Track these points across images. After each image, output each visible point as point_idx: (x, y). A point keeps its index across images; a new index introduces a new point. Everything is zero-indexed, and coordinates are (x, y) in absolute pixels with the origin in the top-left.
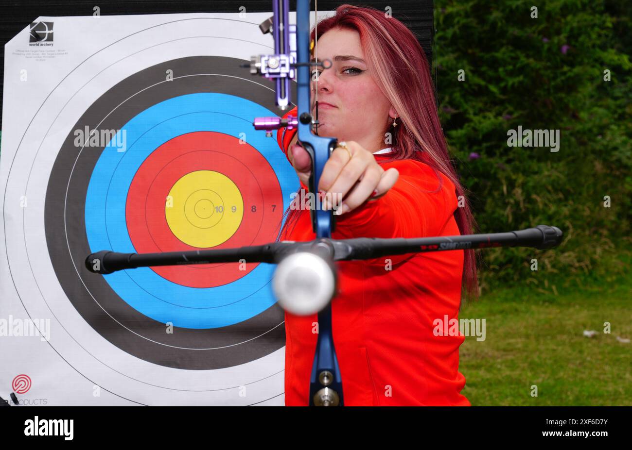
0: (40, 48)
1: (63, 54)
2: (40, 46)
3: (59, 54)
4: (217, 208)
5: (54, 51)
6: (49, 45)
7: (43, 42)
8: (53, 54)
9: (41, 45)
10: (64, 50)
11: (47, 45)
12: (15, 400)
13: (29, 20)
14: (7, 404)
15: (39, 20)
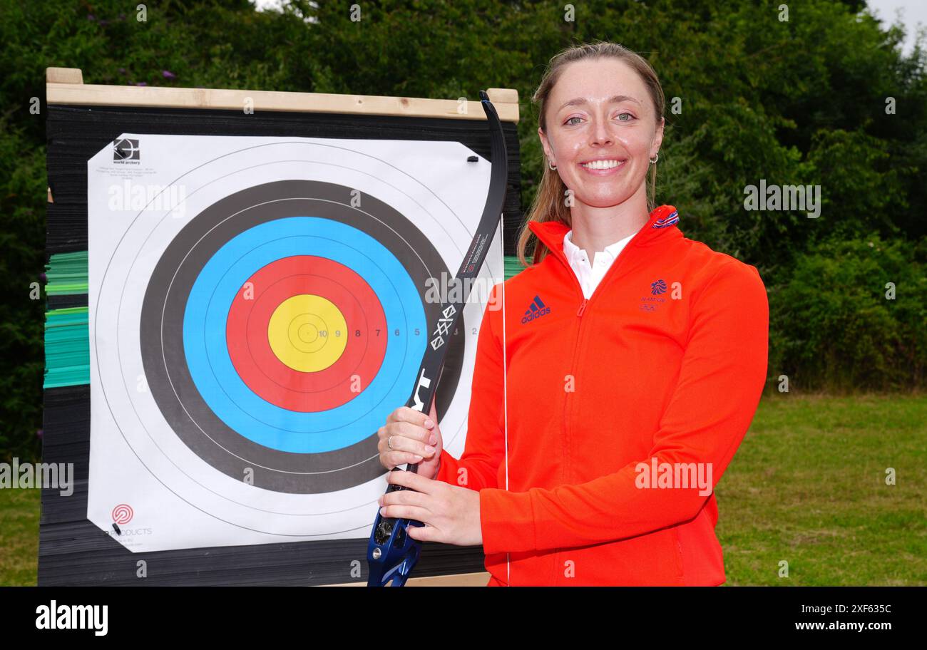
0: (125, 166)
1: (151, 173)
2: (125, 164)
3: (147, 173)
4: (320, 332)
5: (141, 170)
6: (135, 163)
7: (127, 160)
8: (140, 173)
9: (127, 163)
10: (151, 169)
11: (132, 163)
12: (118, 531)
13: (111, 137)
14: (106, 535)
15: (124, 137)
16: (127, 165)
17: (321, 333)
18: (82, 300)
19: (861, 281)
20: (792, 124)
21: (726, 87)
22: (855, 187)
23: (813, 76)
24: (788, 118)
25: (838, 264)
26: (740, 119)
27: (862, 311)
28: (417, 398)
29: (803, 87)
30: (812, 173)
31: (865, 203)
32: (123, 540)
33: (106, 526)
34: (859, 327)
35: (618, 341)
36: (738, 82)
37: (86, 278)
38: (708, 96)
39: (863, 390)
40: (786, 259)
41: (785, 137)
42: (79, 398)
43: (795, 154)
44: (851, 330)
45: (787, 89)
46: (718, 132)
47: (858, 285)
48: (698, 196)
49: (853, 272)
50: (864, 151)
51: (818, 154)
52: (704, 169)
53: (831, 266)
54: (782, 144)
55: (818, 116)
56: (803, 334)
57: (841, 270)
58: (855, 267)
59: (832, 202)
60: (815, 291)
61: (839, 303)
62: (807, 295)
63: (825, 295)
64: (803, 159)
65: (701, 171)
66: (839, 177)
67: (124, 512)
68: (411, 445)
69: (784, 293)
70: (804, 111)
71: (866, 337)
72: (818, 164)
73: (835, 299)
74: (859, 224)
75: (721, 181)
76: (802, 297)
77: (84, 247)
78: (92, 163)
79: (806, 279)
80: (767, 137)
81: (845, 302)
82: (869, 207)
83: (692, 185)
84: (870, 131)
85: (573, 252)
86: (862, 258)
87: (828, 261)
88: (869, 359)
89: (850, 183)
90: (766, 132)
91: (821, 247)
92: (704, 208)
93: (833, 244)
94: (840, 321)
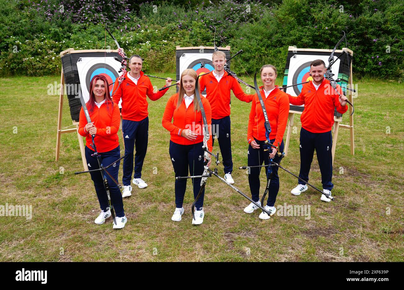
11: (295, 58)
13: (294, 55)
15: (295, 55)
18: (287, 75)
37: (288, 72)
78: (291, 58)
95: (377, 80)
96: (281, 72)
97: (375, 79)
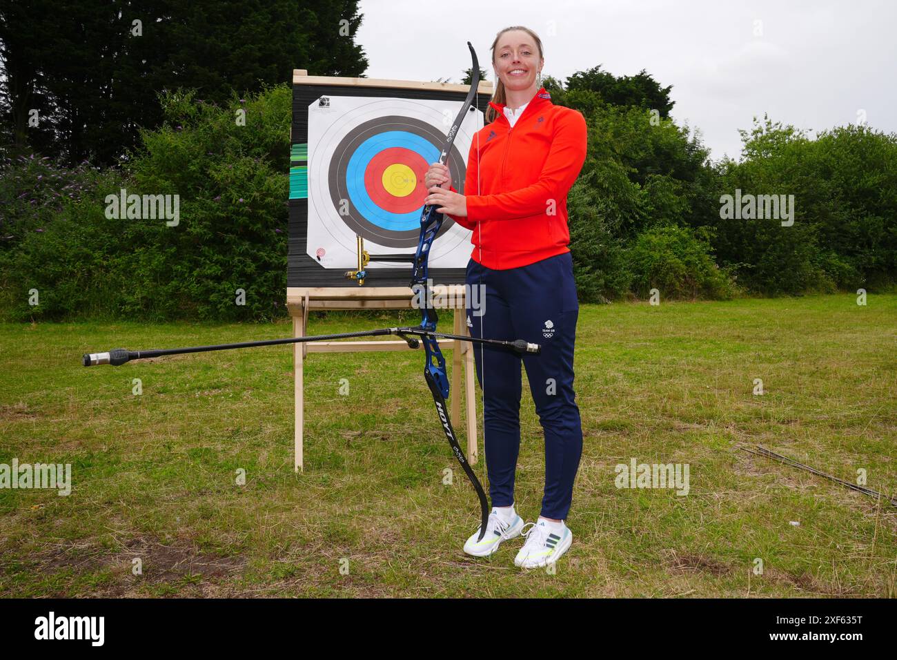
3: (332, 112)
5: (330, 111)
7: (325, 106)
10: (334, 111)
11: (326, 108)
12: (319, 259)
13: (318, 97)
14: (314, 261)
15: (323, 97)
16: (324, 108)
17: (405, 180)
18: (305, 163)
19: (669, 246)
20: (635, 170)
21: (604, 153)
22: (666, 203)
23: (645, 149)
24: (634, 168)
25: (658, 238)
26: (611, 168)
27: (669, 261)
28: (441, 160)
29: (642, 154)
30: (646, 195)
31: (672, 211)
32: (321, 263)
33: (315, 258)
34: (667, 268)
35: (524, 140)
36: (609, 151)
37: (307, 154)
38: (596, 158)
39: (669, 299)
40: (633, 236)
41: (633, 177)
42: (303, 203)
43: (638, 186)
44: (664, 270)
45: (634, 155)
46: (600, 174)
47: (667, 248)
48: (590, 204)
49: (665, 242)
50: (670, 185)
51: (649, 185)
52: (593, 191)
53: (654, 239)
54: (631, 181)
55: (649, 168)
56: (641, 272)
57: (660, 241)
58: (666, 240)
59: (655, 209)
60: (647, 251)
61: (658, 257)
62: (644, 253)
63: (651, 253)
64: (642, 188)
65: (592, 192)
66: (659, 198)
67: (321, 252)
68: (437, 176)
69: (632, 252)
70: (643, 165)
71: (671, 274)
72: (649, 191)
73: (657, 255)
74: (668, 220)
75: (601, 198)
76: (641, 254)
77: (306, 142)
78: (310, 107)
79: (643, 246)
80: (624, 177)
81: (661, 256)
82: (673, 213)
83: (587, 199)
84: (674, 176)
85: (507, 111)
86: (669, 236)
87: (653, 237)
88: (672, 284)
89: (664, 200)
90: (623, 174)
91: (650, 231)
92: (594, 210)
93: (657, 229)
94: (659, 265)
95: (358, 318)
96: (138, 307)
97: (354, 316)
